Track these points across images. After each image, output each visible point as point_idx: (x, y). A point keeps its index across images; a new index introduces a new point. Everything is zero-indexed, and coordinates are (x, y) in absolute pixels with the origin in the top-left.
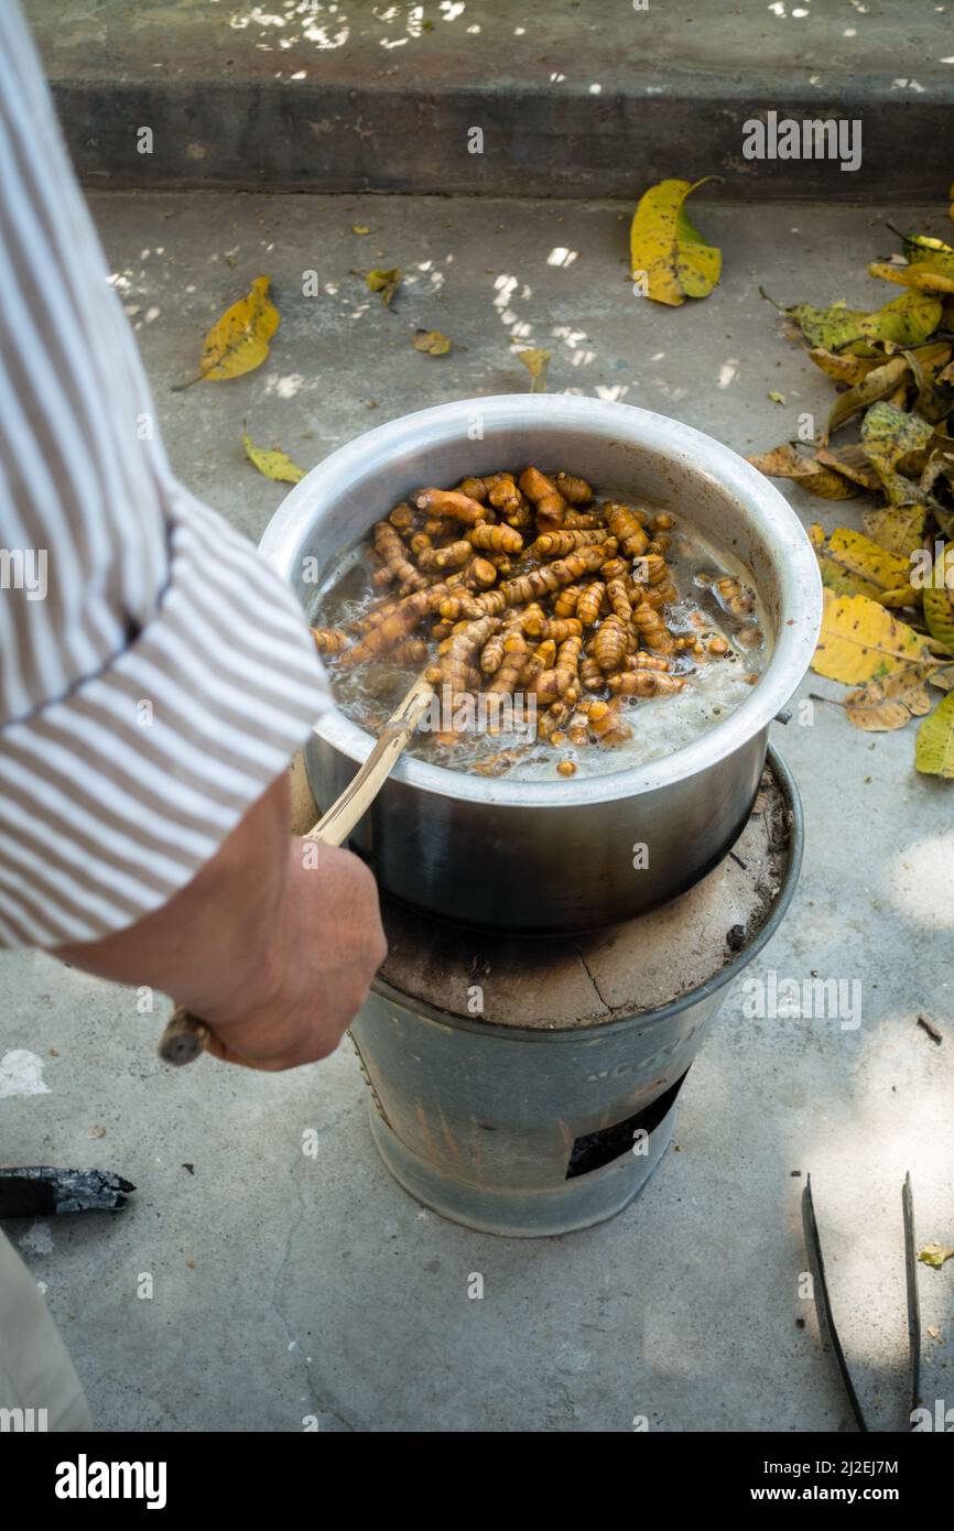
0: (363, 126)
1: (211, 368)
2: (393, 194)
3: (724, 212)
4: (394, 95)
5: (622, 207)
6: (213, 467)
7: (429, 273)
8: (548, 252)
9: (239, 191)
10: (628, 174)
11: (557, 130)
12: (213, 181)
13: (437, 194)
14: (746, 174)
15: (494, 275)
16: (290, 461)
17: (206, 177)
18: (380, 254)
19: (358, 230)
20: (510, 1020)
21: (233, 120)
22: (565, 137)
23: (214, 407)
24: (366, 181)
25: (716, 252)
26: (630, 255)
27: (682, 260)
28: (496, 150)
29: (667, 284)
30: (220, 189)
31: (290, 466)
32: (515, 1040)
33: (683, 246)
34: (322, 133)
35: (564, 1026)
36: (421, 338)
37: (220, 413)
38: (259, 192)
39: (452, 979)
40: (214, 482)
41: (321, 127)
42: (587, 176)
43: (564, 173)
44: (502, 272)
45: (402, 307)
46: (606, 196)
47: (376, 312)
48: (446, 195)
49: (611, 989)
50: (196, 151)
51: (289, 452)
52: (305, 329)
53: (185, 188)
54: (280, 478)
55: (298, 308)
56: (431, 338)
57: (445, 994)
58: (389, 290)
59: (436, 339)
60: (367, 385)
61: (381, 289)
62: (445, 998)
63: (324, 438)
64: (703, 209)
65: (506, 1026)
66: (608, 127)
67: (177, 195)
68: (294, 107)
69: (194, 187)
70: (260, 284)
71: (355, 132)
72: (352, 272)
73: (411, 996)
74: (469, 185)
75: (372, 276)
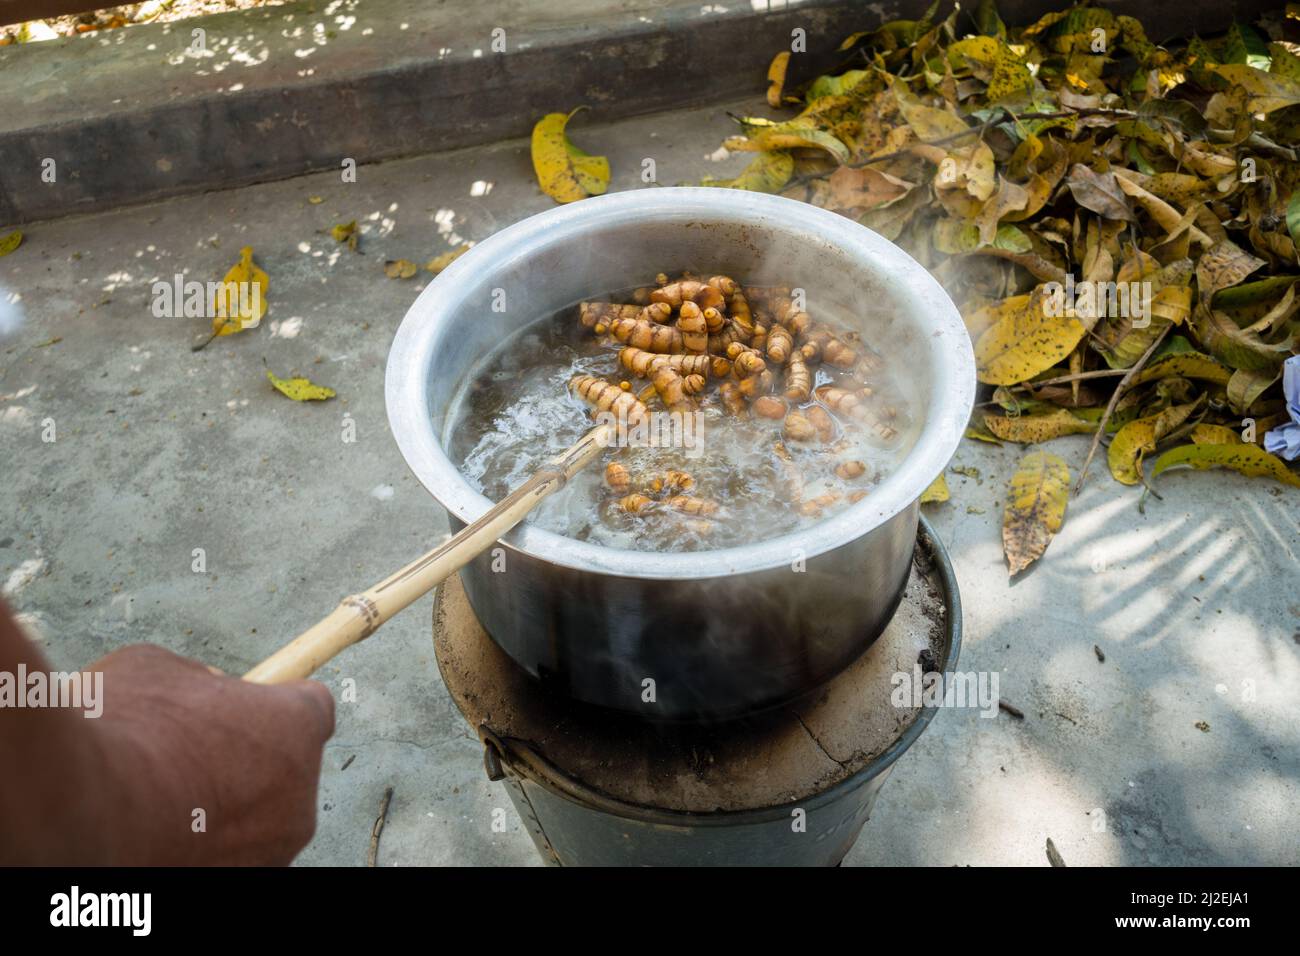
0: (298, 118)
1: (223, 325)
2: (333, 169)
3: (595, 133)
4: (319, 87)
5: (518, 144)
6: (245, 403)
7: (380, 220)
8: (469, 188)
9: (207, 192)
10: (516, 118)
11: (456, 92)
12: (183, 188)
13: (369, 163)
14: (607, 100)
15: (434, 211)
16: (311, 383)
17: (177, 185)
18: (336, 215)
19: (314, 201)
20: (752, 803)
21: (190, 133)
22: (461, 96)
23: (234, 356)
24: (309, 163)
25: (602, 159)
26: (535, 175)
27: (577, 171)
28: (409, 117)
29: (572, 190)
30: (190, 193)
31: (314, 387)
32: (766, 821)
33: (575, 160)
34: (267, 131)
35: (805, 794)
36: (391, 268)
37: (239, 360)
38: (224, 189)
39: (679, 778)
40: (251, 414)
41: (264, 125)
42: (484, 126)
43: (466, 126)
44: (439, 208)
45: (366, 249)
46: (501, 139)
47: (348, 257)
48: (377, 162)
49: (836, 743)
50: (164, 166)
51: (308, 377)
52: (291, 280)
53: (162, 198)
54: (307, 398)
55: (282, 267)
56: (399, 266)
57: (676, 795)
58: (350, 237)
59: (403, 265)
60: (357, 312)
61: (346, 239)
62: (678, 799)
63: (334, 360)
64: (579, 133)
65: (753, 810)
66: (494, 82)
67: (156, 205)
68: (239, 113)
69: (170, 196)
70: (246, 254)
71: (292, 124)
72: (318, 232)
73: (647, 807)
74: (393, 150)
75: (335, 231)
